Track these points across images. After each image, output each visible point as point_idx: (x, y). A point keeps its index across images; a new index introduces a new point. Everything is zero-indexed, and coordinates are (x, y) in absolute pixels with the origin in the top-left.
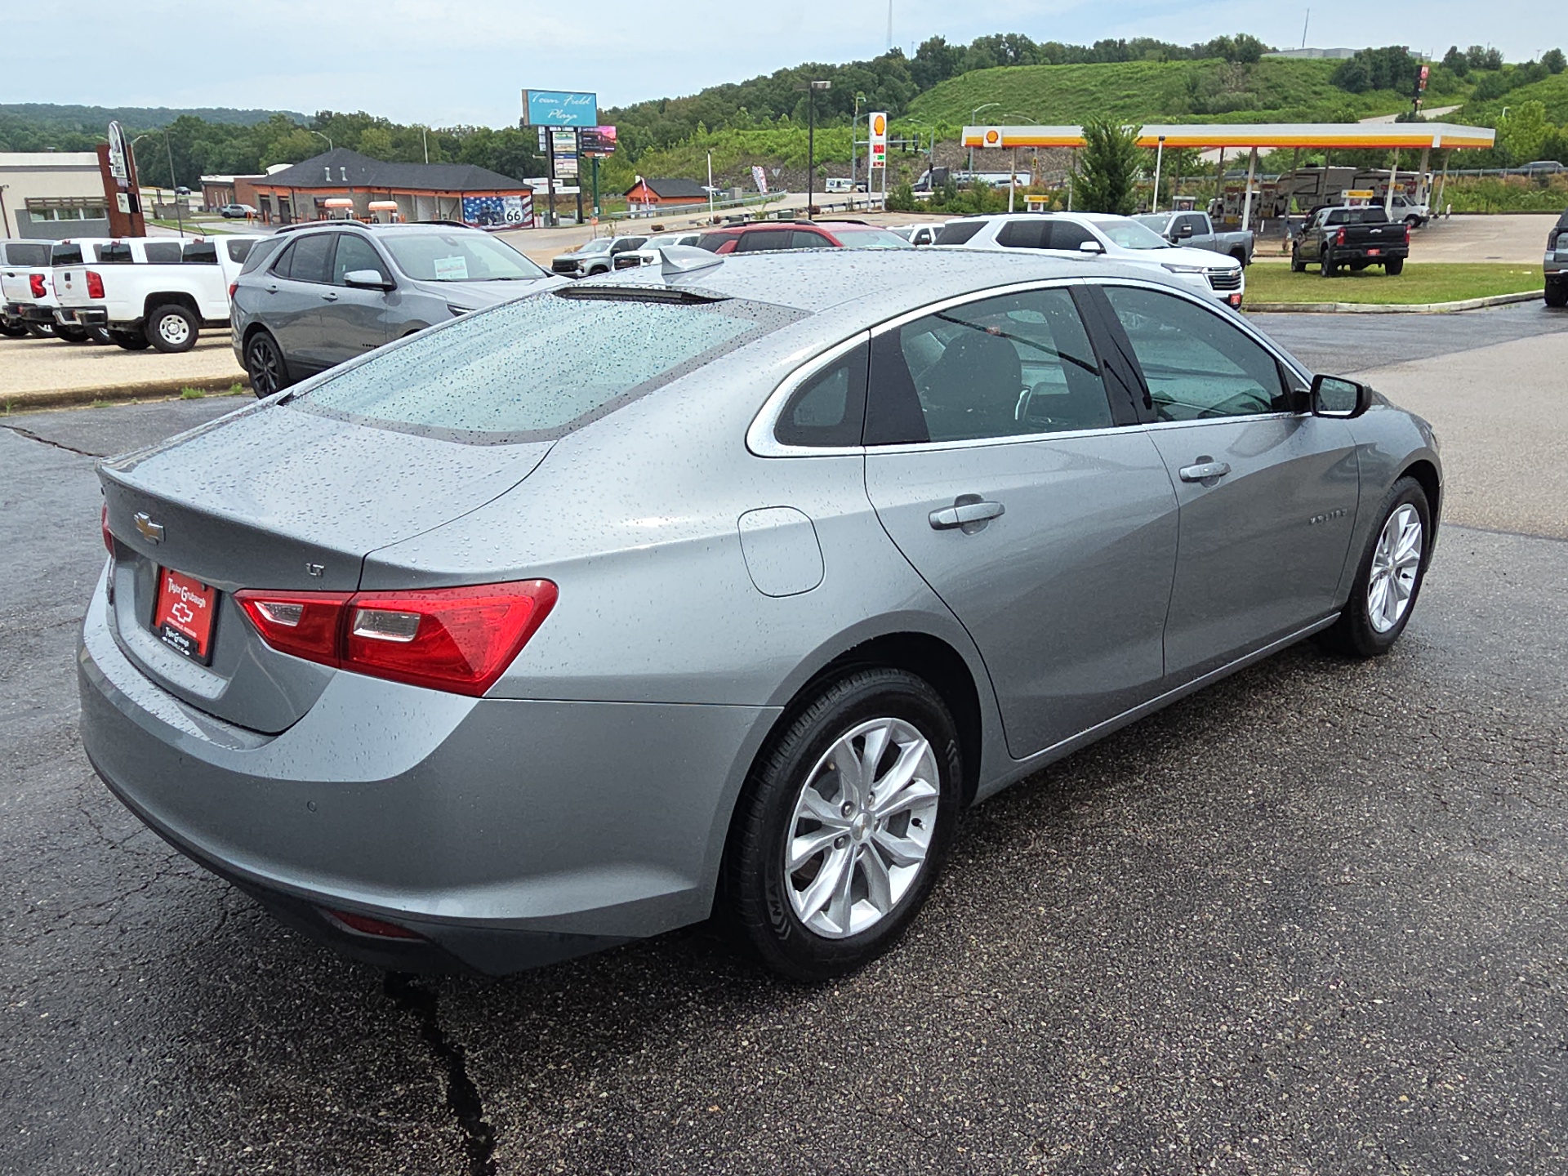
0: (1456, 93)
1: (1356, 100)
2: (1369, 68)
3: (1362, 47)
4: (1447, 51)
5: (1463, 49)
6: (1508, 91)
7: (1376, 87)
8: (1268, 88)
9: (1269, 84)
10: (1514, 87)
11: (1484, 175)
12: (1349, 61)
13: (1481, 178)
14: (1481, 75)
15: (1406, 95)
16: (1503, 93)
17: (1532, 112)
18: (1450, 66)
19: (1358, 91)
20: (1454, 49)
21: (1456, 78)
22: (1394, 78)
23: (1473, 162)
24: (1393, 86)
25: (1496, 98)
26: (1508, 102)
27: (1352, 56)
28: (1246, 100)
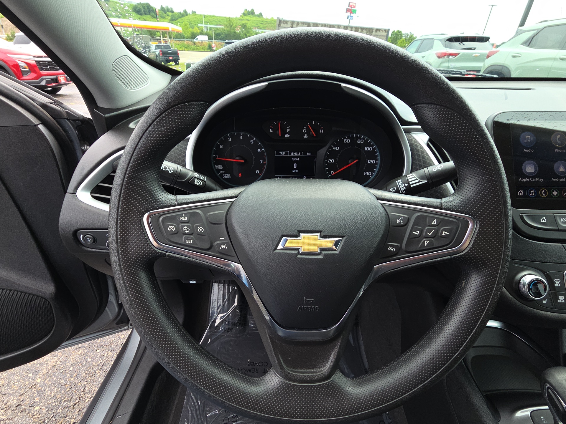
0: (166, 18)
1: (141, 17)
2: (142, 8)
3: (139, 2)
4: (160, 6)
5: (164, 6)
6: (178, 19)
7: (146, 14)
8: (115, 10)
9: (115, 9)
10: (179, 18)
11: (181, 40)
12: (136, 6)
13: (181, 41)
14: (170, 14)
15: (154, 17)
16: (177, 19)
17: (186, 25)
18: (162, 10)
19: (141, 15)
20: (162, 6)
21: (165, 14)
22: (149, 12)
23: (177, 37)
24: (149, 14)
25: (176, 20)
26: (179, 22)
27: (136, 4)
28: (110, 14)
